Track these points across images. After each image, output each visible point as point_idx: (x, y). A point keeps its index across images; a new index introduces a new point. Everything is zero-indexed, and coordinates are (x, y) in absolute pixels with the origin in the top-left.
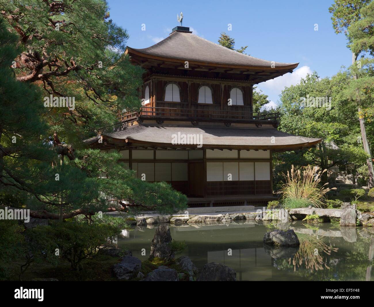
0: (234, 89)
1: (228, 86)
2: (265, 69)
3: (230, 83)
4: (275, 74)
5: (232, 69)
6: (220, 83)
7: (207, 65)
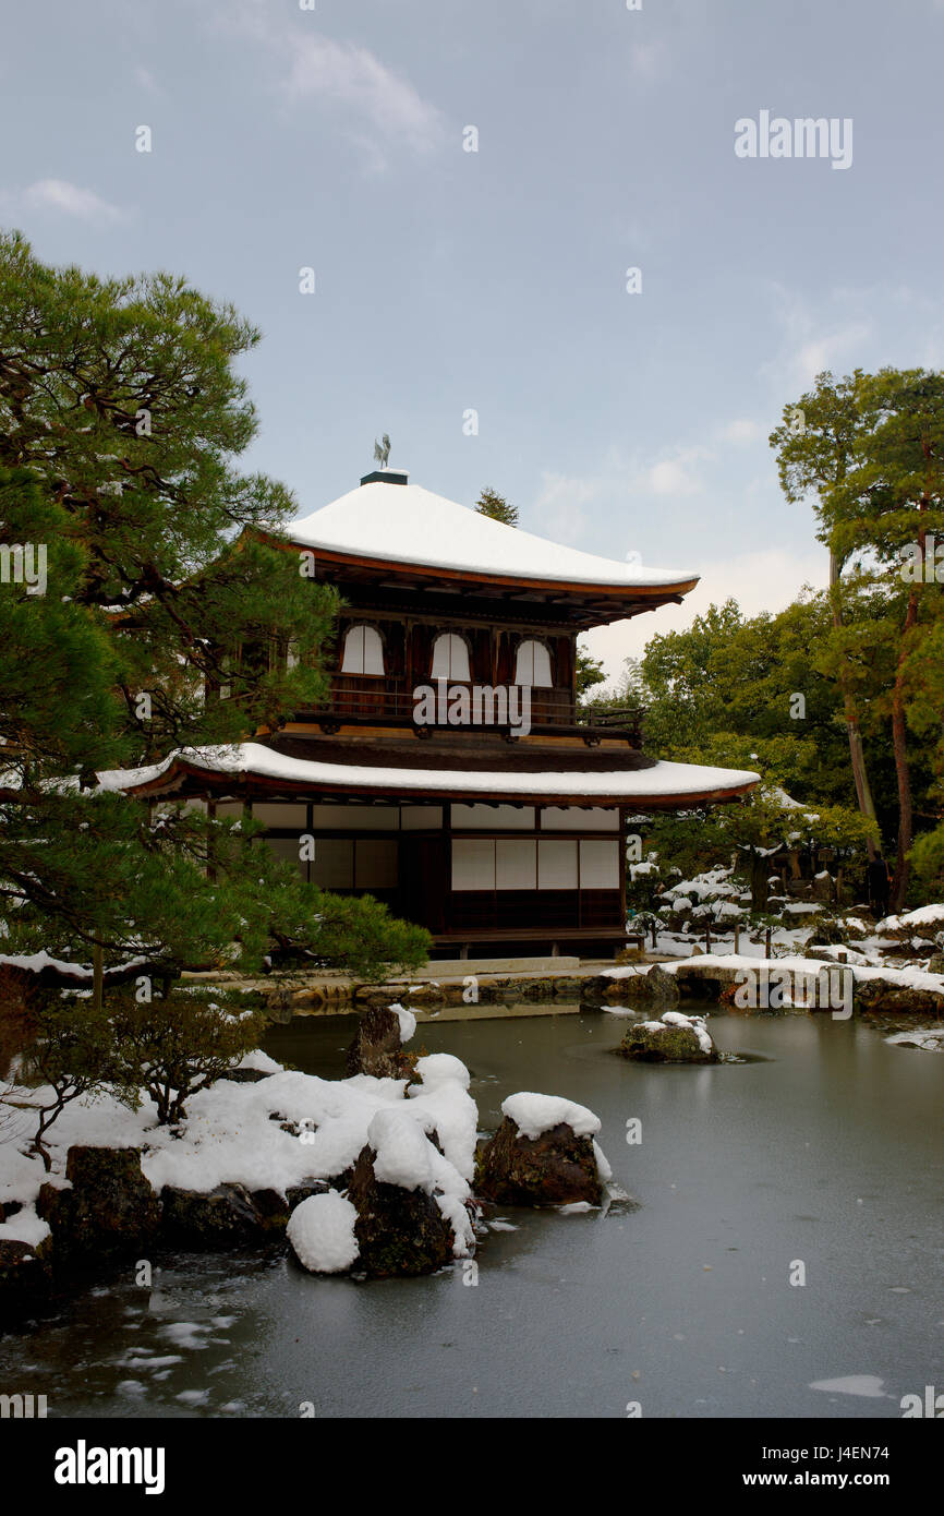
0: (527, 643)
1: (511, 634)
2: (610, 592)
3: (518, 628)
4: (635, 607)
5: (524, 590)
6: (491, 626)
7: (458, 577)
